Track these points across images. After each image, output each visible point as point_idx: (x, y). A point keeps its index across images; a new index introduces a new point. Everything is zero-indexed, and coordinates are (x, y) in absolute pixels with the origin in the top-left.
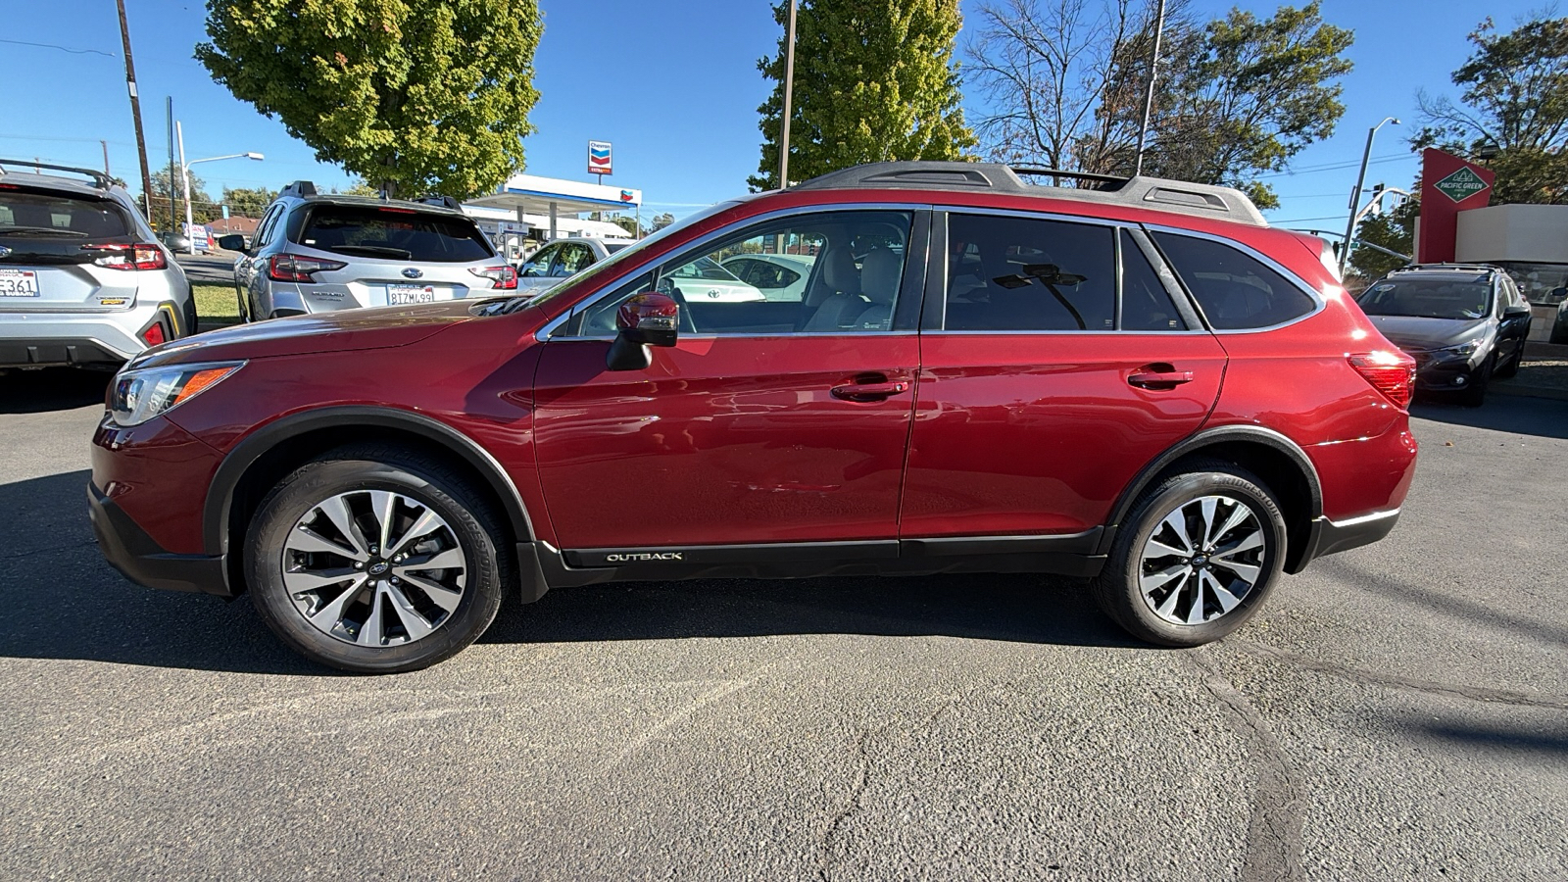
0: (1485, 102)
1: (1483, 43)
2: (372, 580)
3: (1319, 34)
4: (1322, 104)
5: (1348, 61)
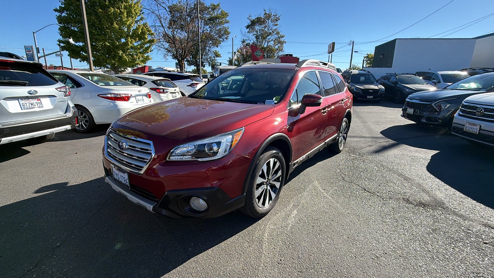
0: (251, 34)
1: (250, 20)
2: (267, 187)
3: (222, 12)
4: (225, 31)
5: (228, 20)
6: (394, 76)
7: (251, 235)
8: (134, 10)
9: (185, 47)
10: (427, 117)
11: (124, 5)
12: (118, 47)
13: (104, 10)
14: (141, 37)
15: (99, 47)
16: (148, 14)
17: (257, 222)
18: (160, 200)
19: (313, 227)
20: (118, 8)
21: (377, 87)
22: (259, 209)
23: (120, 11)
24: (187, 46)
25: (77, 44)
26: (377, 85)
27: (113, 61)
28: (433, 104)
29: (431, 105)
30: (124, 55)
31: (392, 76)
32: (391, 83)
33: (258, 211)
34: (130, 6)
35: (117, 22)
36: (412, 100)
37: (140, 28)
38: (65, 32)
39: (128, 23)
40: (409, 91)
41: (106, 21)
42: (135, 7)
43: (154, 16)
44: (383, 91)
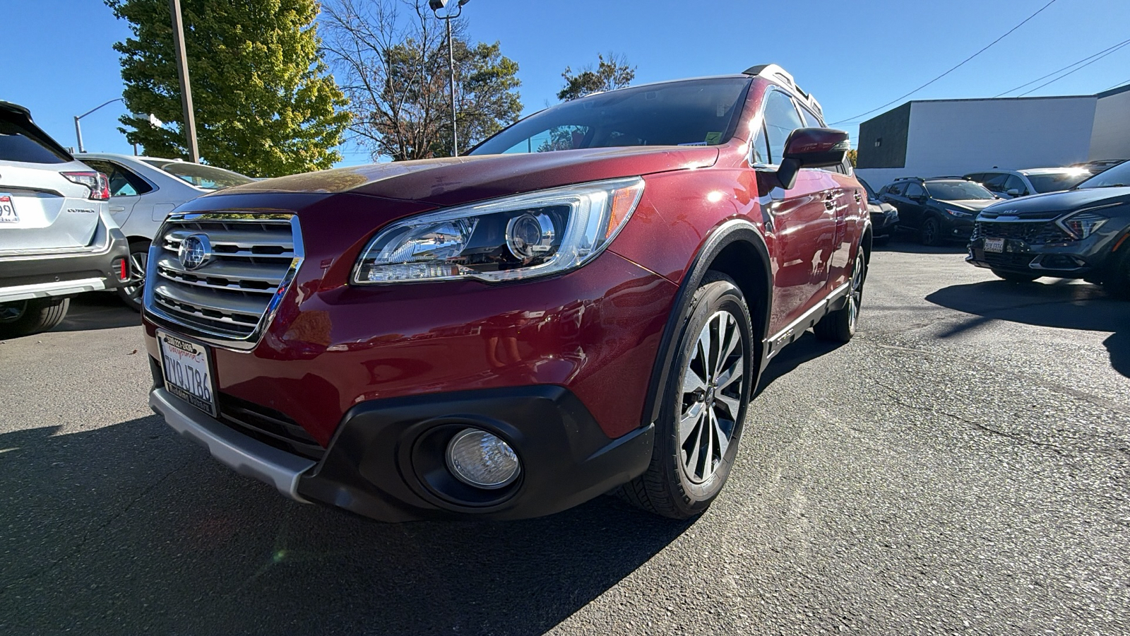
1: (568, 79)
2: (707, 410)
3: (503, 62)
4: (512, 103)
5: (518, 80)
6: (918, 184)
7: (675, 582)
8: (302, 46)
9: (421, 134)
10: (1046, 256)
11: (278, 35)
12: (260, 132)
13: (232, 48)
14: (318, 109)
15: (217, 133)
16: (335, 61)
17: (683, 535)
18: (326, 447)
19: (886, 546)
20: (265, 42)
21: (878, 207)
22: (690, 486)
23: (269, 48)
24: (424, 132)
25: (166, 127)
26: (878, 204)
27: (251, 166)
28: (1059, 222)
29: (1053, 223)
30: (277, 150)
31: (909, 183)
32: (911, 199)
33: (687, 493)
34: (293, 37)
35: (262, 73)
36: (995, 217)
37: (315, 87)
38: (139, 99)
39: (286, 76)
40: (958, 214)
41: (235, 71)
42: (302, 39)
43: (348, 66)
44: (895, 217)
